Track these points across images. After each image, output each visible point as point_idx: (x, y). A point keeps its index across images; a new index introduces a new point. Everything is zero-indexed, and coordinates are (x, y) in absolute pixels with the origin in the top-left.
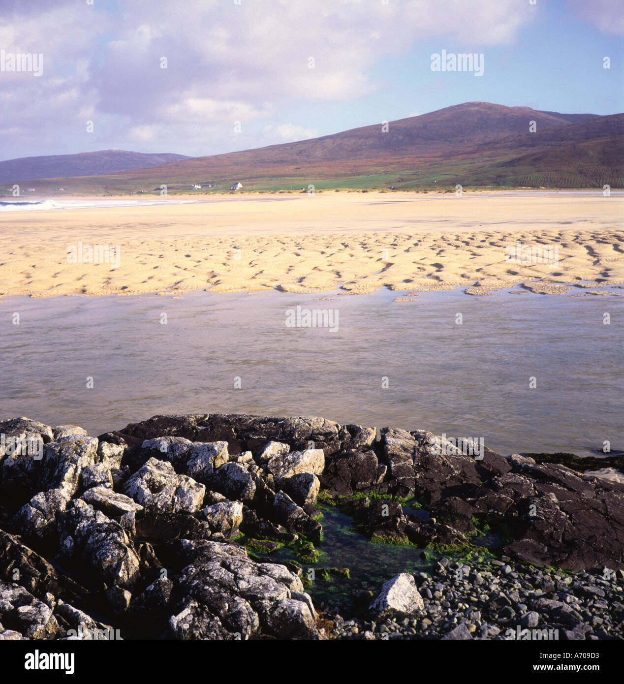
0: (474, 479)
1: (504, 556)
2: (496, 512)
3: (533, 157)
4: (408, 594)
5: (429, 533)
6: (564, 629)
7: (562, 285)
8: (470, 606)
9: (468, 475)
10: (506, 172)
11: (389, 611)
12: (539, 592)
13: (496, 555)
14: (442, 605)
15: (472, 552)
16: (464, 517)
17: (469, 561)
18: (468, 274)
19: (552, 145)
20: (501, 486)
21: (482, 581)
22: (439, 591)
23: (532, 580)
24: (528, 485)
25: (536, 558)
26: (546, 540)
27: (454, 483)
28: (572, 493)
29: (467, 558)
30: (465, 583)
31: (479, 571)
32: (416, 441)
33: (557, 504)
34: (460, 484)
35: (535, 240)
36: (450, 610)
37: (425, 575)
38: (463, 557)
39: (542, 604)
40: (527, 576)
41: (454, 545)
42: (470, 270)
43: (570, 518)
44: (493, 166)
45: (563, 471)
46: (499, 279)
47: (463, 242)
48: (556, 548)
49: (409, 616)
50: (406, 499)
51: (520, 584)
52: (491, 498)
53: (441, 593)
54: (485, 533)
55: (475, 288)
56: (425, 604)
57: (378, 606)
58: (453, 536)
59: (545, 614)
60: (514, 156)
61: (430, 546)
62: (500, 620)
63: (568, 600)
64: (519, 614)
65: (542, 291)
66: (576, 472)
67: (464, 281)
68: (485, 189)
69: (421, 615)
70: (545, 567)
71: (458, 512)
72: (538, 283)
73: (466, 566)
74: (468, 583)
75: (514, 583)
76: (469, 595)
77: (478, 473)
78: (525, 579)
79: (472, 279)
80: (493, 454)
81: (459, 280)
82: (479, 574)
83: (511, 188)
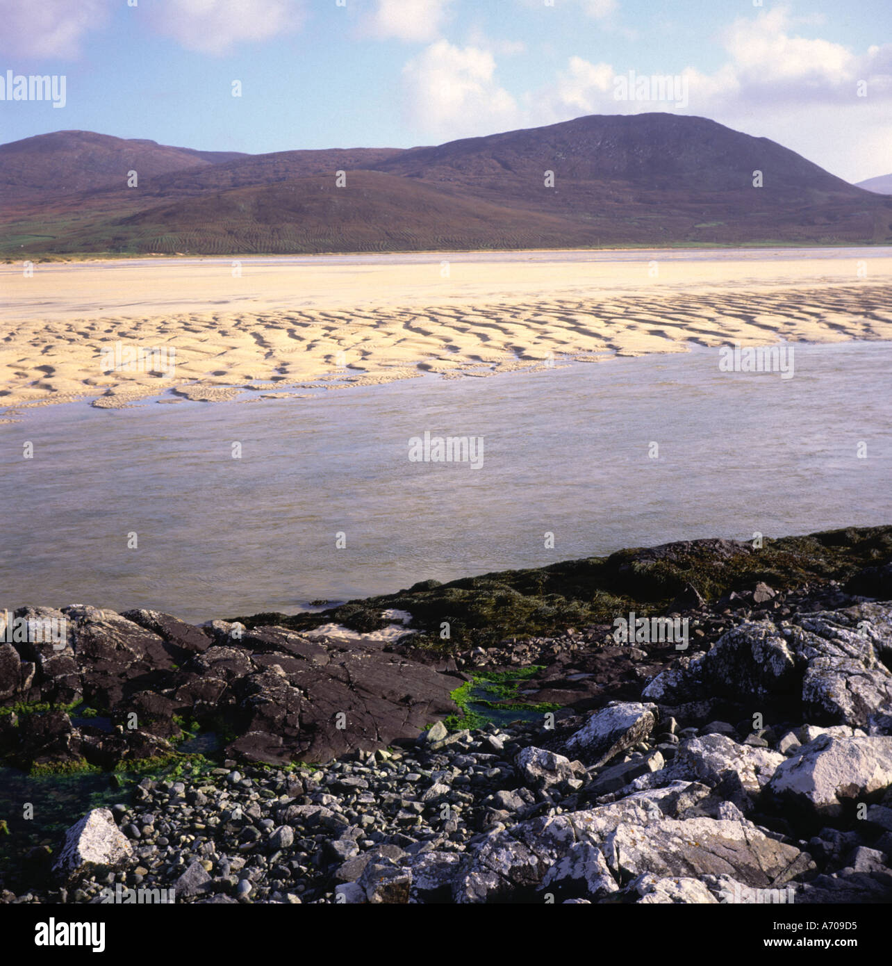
0: (165, 662)
1: (227, 760)
2: (206, 702)
3: (164, 211)
4: (108, 838)
5: (117, 747)
6: (328, 840)
7: (228, 388)
8: (196, 837)
9: (156, 658)
10: (126, 232)
11: (83, 867)
12: (285, 799)
13: (216, 761)
14: (156, 843)
15: (181, 763)
16: (161, 717)
17: (181, 776)
18: (95, 379)
19: (188, 194)
20: (208, 665)
21: (205, 799)
22: (149, 824)
23: (272, 785)
24: (243, 659)
25: (270, 754)
26: (279, 729)
27: (137, 673)
28: (300, 661)
29: (176, 773)
30: (183, 806)
31: (197, 787)
32: (73, 621)
33: (285, 678)
34: (147, 673)
35: (183, 328)
36: (170, 848)
37: (122, 807)
38: (170, 772)
39: (293, 814)
40: (264, 781)
41: (155, 758)
42: (95, 373)
43: (306, 694)
44: (107, 224)
45: (284, 634)
46: (139, 384)
47: (79, 333)
48: (293, 737)
49: (114, 869)
50: (71, 706)
51: (257, 794)
52: (195, 685)
53: (152, 827)
54: (194, 733)
55: (106, 398)
56: (133, 847)
57: (66, 864)
58: (152, 746)
59: (299, 827)
60: (137, 210)
61: (121, 766)
62: (242, 846)
63: (325, 801)
64: (265, 835)
65: (203, 398)
66: (300, 633)
67: (88, 389)
68: (99, 257)
69: (131, 864)
70: (284, 764)
71: (152, 711)
72: (195, 387)
73: (177, 784)
74: (187, 806)
75: (249, 794)
76: (192, 822)
77: (169, 653)
78: (262, 786)
79: (101, 386)
80: (184, 625)
81: (81, 388)
82: (199, 791)
83: (135, 254)
